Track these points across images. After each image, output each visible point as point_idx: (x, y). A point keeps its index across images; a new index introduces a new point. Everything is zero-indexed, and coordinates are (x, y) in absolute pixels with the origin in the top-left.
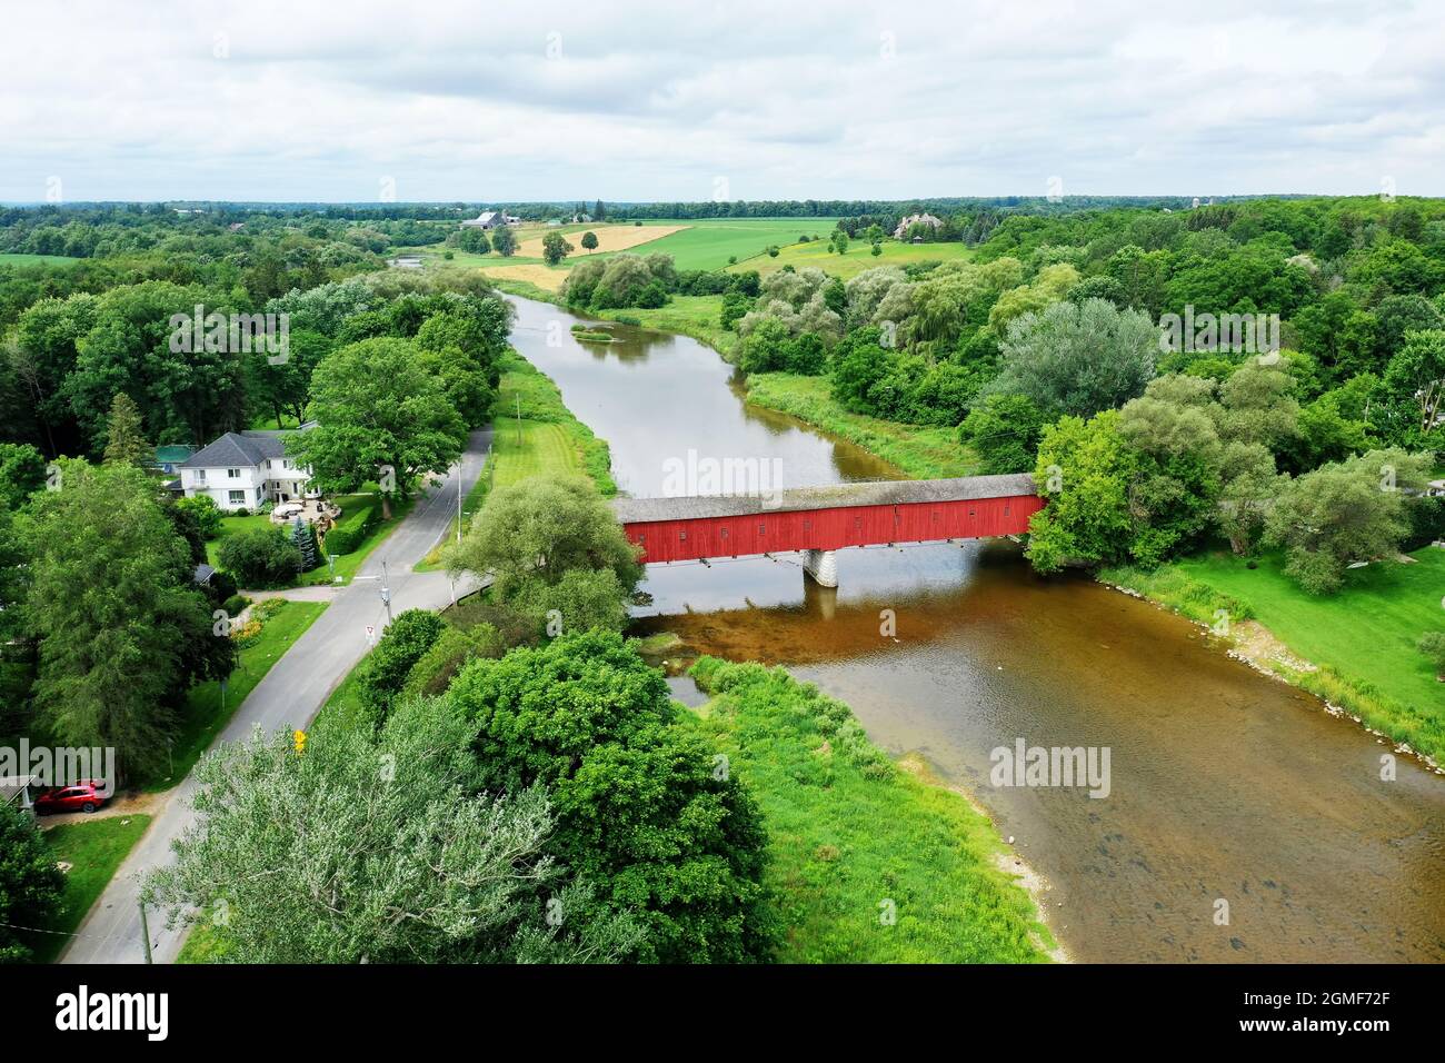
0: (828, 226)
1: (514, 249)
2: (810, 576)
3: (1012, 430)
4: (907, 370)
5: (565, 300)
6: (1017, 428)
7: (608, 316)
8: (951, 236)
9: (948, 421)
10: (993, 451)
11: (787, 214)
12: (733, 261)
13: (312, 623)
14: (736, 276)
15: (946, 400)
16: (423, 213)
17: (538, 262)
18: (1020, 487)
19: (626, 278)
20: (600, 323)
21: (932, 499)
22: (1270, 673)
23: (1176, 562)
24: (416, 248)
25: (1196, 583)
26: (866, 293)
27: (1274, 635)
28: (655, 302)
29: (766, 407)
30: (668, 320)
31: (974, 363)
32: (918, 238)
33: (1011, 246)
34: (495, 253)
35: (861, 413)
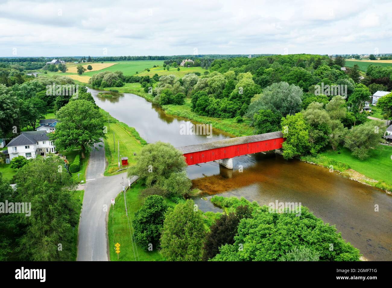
0: (162, 63)
1: (66, 70)
2: (223, 166)
3: (267, 120)
4: (216, 103)
5: (91, 85)
6: (269, 119)
7: (107, 89)
8: (198, 65)
9: (230, 117)
10: (262, 125)
11: (143, 60)
12: (137, 73)
13: (83, 198)
14: (142, 77)
15: (229, 111)
16: (32, 60)
17: (75, 74)
18: (277, 136)
19: (111, 78)
20: (106, 92)
21: (257, 141)
22: (365, 183)
23: (320, 153)
24: (33, 70)
25: (331, 159)
26: (188, 81)
27: (359, 172)
28: (120, 85)
29: (173, 115)
30: (126, 90)
31: (234, 100)
32: (189, 66)
33: (219, 68)
34: (59, 71)
35: (203, 115)
